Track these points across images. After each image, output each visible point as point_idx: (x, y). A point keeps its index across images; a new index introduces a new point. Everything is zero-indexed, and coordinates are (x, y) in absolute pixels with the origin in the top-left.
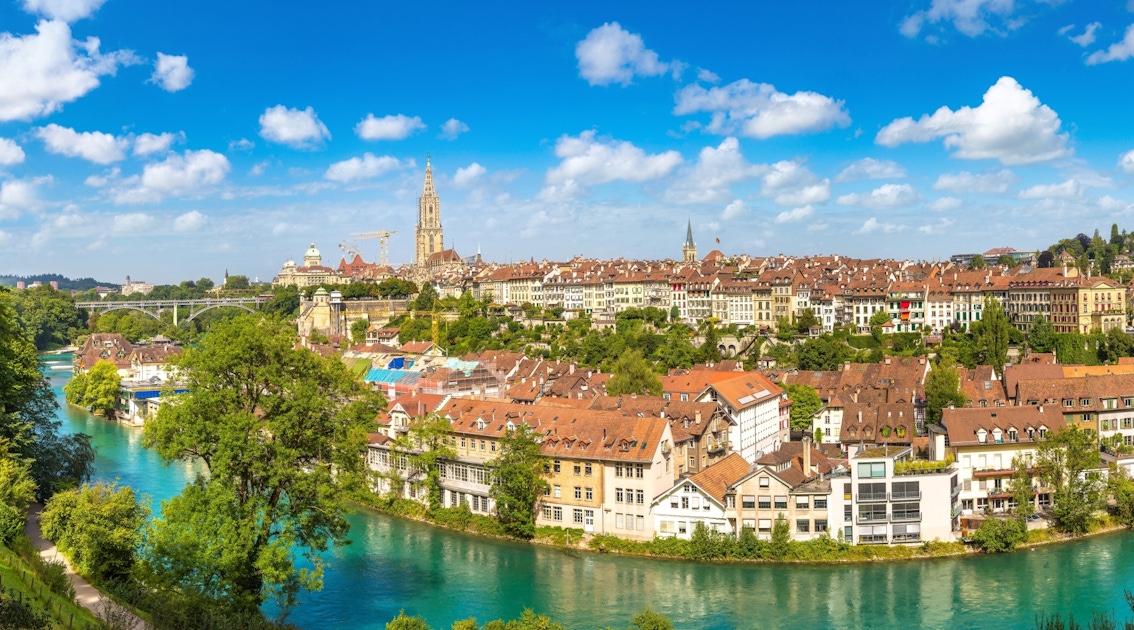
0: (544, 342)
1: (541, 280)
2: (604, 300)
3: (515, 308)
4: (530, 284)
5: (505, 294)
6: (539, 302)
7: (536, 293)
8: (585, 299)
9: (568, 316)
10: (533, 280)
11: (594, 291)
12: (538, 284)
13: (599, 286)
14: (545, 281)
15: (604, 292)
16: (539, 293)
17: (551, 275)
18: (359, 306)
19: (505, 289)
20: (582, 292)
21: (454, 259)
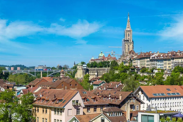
0: (145, 81)
1: (149, 58)
2: (171, 65)
3: (138, 69)
4: (146, 60)
5: (138, 64)
6: (149, 66)
7: (148, 63)
8: (164, 65)
9: (156, 71)
10: (147, 58)
11: (167, 62)
12: (148, 60)
13: (169, 60)
14: (151, 58)
15: (171, 62)
16: (149, 63)
17: (153, 56)
18: (94, 70)
19: (138, 62)
20: (163, 62)
21: (133, 53)
